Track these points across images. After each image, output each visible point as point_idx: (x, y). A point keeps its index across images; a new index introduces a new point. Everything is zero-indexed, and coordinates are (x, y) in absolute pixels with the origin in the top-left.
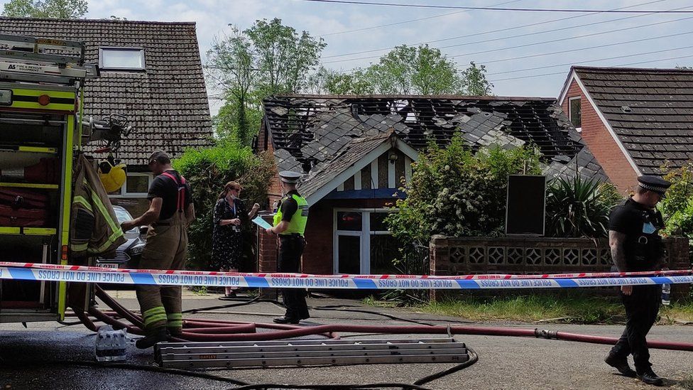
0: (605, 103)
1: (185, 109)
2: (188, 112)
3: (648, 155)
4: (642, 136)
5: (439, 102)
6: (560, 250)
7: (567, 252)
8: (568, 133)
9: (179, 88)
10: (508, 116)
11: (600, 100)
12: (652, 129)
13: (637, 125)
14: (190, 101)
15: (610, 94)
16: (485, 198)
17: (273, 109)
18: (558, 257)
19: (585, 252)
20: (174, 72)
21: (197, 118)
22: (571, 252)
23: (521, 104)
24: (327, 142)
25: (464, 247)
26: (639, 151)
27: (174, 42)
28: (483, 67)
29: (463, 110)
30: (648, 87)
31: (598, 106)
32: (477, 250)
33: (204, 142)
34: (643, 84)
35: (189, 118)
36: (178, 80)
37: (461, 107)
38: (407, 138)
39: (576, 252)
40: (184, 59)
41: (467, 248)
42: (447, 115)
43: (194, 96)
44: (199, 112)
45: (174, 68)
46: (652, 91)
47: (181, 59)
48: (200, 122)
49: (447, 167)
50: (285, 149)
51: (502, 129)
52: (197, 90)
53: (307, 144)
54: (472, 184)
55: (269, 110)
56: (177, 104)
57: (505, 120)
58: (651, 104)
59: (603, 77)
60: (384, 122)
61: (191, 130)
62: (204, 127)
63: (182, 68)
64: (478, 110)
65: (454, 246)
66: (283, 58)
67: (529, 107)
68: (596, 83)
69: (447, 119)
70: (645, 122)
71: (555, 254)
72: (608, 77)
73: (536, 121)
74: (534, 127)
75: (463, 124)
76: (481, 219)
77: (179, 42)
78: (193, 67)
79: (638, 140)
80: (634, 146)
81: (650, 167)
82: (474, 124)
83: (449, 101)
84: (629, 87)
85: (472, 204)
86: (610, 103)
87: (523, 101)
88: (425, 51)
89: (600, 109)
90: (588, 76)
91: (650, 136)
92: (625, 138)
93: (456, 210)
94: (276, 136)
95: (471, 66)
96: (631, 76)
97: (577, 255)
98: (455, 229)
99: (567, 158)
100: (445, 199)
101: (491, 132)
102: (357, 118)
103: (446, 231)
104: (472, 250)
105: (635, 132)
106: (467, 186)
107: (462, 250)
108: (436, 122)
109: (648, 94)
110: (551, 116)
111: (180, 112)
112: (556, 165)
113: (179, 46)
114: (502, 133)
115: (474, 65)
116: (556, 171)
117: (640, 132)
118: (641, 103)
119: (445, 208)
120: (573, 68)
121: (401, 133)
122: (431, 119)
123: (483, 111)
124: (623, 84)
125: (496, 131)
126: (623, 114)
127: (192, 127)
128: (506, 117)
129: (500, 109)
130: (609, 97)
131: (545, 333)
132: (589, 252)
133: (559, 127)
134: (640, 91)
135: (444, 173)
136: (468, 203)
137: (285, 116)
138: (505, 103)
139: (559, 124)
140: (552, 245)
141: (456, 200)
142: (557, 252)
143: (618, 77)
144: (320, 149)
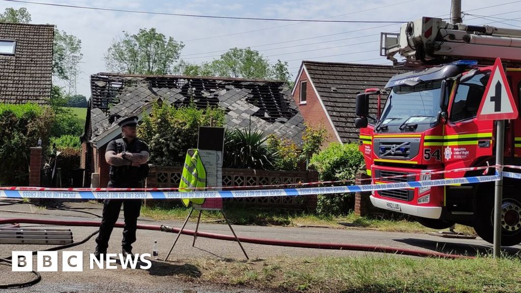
0: (321, 85)
1: (35, 80)
2: (36, 82)
3: (343, 119)
4: (342, 107)
5: (208, 81)
6: (232, 176)
7: (236, 178)
8: (289, 103)
9: (34, 67)
10: (252, 91)
11: (318, 83)
12: (349, 103)
13: (339, 100)
14: (40, 75)
15: (325, 79)
16: (183, 141)
17: (96, 82)
18: (230, 181)
19: (248, 178)
20: (33, 57)
21: (42, 86)
22: (239, 178)
23: (261, 84)
24: (127, 104)
25: (168, 172)
26: (338, 117)
27: (37, 37)
28: (286, 63)
29: (222, 87)
30: (351, 76)
31: (316, 87)
32: (176, 175)
33: (43, 102)
34: (348, 74)
35: (36, 86)
36: (35, 61)
37: (222, 84)
38: (182, 104)
39: (242, 178)
40: (41, 48)
41: (169, 174)
42: (211, 90)
43: (43, 72)
44: (44, 83)
45: (33, 54)
46: (353, 78)
47: (39, 48)
48: (43, 89)
49: (159, 120)
50: (100, 108)
51: (247, 100)
52: (46, 68)
53: (114, 106)
54: (175, 131)
55: (94, 83)
56: (31, 77)
57: (249, 94)
58: (351, 87)
59: (322, 68)
60: (169, 93)
61: (36, 94)
62: (45, 92)
63: (39, 54)
64: (233, 87)
65: (161, 172)
66: (156, 54)
67: (267, 86)
68: (317, 72)
69: (211, 92)
70: (345, 98)
71: (228, 179)
72: (326, 68)
73: (270, 95)
74: (268, 99)
75: (221, 96)
76: (180, 155)
77: (40, 37)
78: (46, 54)
79: (338, 109)
80: (335, 114)
81: (343, 127)
82: (228, 96)
83: (214, 80)
84: (338, 75)
85: (174, 145)
86: (324, 85)
87: (264, 82)
88: (249, 52)
89: (316, 89)
90: (312, 67)
91: (347, 107)
92: (329, 108)
93: (163, 148)
94: (95, 100)
95: (278, 62)
96: (341, 68)
97: (243, 180)
98: (162, 161)
99: (285, 120)
100: (156, 141)
101: (238, 102)
102: (151, 90)
103: (156, 162)
104: (173, 175)
105: (337, 104)
106: (172, 133)
107: (166, 175)
108: (203, 94)
109: (350, 80)
110: (280, 92)
111: (31, 82)
112: (277, 124)
113: (40, 40)
114: (246, 102)
115: (280, 62)
116: (276, 127)
117: (340, 105)
118: (345, 86)
119: (156, 147)
120: (304, 62)
121: (179, 100)
122: (200, 92)
123: (236, 88)
124: (335, 73)
125: (242, 101)
126: (331, 92)
127: (37, 92)
128: (250, 92)
129: (247, 87)
130: (324, 81)
131: (166, 228)
132: (252, 178)
133: (284, 100)
134: (345, 78)
135: (158, 123)
136: (171, 144)
137: (104, 87)
138: (251, 83)
139: (285, 98)
140: (226, 173)
141: (163, 142)
142: (230, 178)
143: (332, 68)
144: (122, 109)
